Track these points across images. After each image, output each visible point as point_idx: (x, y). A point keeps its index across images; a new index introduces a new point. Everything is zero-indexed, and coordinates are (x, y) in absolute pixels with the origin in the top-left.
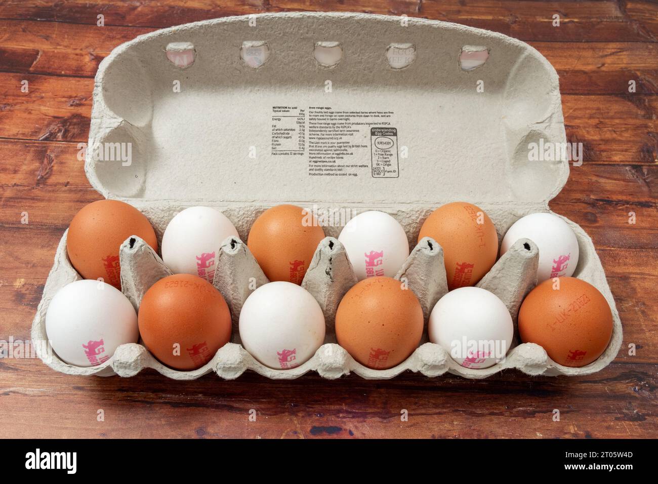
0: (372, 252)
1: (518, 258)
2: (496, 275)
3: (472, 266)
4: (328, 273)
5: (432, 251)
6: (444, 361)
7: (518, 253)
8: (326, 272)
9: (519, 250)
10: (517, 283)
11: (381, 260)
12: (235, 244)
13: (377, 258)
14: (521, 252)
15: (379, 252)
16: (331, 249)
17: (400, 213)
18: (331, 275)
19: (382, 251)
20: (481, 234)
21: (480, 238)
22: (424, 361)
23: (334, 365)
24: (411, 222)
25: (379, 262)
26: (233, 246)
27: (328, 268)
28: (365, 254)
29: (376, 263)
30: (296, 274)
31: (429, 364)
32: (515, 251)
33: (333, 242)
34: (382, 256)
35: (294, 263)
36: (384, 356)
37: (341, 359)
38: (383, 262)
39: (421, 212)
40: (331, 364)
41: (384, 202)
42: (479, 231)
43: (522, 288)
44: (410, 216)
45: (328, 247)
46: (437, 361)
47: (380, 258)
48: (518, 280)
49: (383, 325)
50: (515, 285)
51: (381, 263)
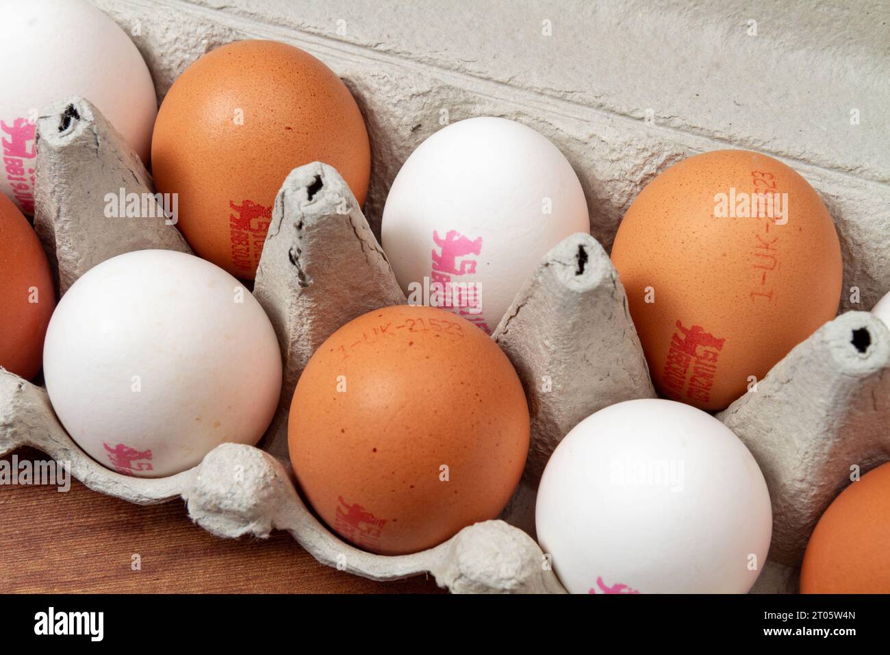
0: (451, 234)
1: (826, 365)
2: (771, 392)
3: (719, 343)
4: (293, 260)
5: (580, 277)
6: (514, 582)
7: (828, 351)
8: (290, 256)
9: (832, 344)
10: (815, 433)
11: (474, 263)
12: (73, 119)
13: (462, 254)
14: (835, 351)
15: (472, 238)
16: (310, 198)
17: (594, 143)
18: (301, 268)
19: (480, 239)
20: (768, 262)
21: (761, 271)
22: (461, 567)
23: (226, 502)
24: (616, 176)
25: (468, 267)
26: (66, 122)
27: (295, 247)
28: (435, 233)
29: (457, 267)
30: (247, 236)
31: (473, 578)
32: (823, 342)
33: (323, 180)
34: (477, 252)
35: (240, 204)
36: (370, 525)
37: (249, 492)
38: (477, 268)
39: (653, 155)
40: (218, 497)
41: (569, 97)
42: (764, 251)
43: (826, 449)
44: (618, 160)
45: (304, 193)
46: (494, 578)
47: (470, 257)
48: (818, 424)
49: (375, 450)
50: (810, 435)
51: (472, 271)
